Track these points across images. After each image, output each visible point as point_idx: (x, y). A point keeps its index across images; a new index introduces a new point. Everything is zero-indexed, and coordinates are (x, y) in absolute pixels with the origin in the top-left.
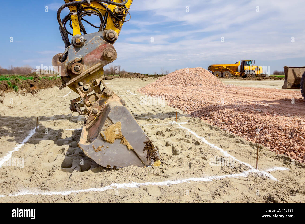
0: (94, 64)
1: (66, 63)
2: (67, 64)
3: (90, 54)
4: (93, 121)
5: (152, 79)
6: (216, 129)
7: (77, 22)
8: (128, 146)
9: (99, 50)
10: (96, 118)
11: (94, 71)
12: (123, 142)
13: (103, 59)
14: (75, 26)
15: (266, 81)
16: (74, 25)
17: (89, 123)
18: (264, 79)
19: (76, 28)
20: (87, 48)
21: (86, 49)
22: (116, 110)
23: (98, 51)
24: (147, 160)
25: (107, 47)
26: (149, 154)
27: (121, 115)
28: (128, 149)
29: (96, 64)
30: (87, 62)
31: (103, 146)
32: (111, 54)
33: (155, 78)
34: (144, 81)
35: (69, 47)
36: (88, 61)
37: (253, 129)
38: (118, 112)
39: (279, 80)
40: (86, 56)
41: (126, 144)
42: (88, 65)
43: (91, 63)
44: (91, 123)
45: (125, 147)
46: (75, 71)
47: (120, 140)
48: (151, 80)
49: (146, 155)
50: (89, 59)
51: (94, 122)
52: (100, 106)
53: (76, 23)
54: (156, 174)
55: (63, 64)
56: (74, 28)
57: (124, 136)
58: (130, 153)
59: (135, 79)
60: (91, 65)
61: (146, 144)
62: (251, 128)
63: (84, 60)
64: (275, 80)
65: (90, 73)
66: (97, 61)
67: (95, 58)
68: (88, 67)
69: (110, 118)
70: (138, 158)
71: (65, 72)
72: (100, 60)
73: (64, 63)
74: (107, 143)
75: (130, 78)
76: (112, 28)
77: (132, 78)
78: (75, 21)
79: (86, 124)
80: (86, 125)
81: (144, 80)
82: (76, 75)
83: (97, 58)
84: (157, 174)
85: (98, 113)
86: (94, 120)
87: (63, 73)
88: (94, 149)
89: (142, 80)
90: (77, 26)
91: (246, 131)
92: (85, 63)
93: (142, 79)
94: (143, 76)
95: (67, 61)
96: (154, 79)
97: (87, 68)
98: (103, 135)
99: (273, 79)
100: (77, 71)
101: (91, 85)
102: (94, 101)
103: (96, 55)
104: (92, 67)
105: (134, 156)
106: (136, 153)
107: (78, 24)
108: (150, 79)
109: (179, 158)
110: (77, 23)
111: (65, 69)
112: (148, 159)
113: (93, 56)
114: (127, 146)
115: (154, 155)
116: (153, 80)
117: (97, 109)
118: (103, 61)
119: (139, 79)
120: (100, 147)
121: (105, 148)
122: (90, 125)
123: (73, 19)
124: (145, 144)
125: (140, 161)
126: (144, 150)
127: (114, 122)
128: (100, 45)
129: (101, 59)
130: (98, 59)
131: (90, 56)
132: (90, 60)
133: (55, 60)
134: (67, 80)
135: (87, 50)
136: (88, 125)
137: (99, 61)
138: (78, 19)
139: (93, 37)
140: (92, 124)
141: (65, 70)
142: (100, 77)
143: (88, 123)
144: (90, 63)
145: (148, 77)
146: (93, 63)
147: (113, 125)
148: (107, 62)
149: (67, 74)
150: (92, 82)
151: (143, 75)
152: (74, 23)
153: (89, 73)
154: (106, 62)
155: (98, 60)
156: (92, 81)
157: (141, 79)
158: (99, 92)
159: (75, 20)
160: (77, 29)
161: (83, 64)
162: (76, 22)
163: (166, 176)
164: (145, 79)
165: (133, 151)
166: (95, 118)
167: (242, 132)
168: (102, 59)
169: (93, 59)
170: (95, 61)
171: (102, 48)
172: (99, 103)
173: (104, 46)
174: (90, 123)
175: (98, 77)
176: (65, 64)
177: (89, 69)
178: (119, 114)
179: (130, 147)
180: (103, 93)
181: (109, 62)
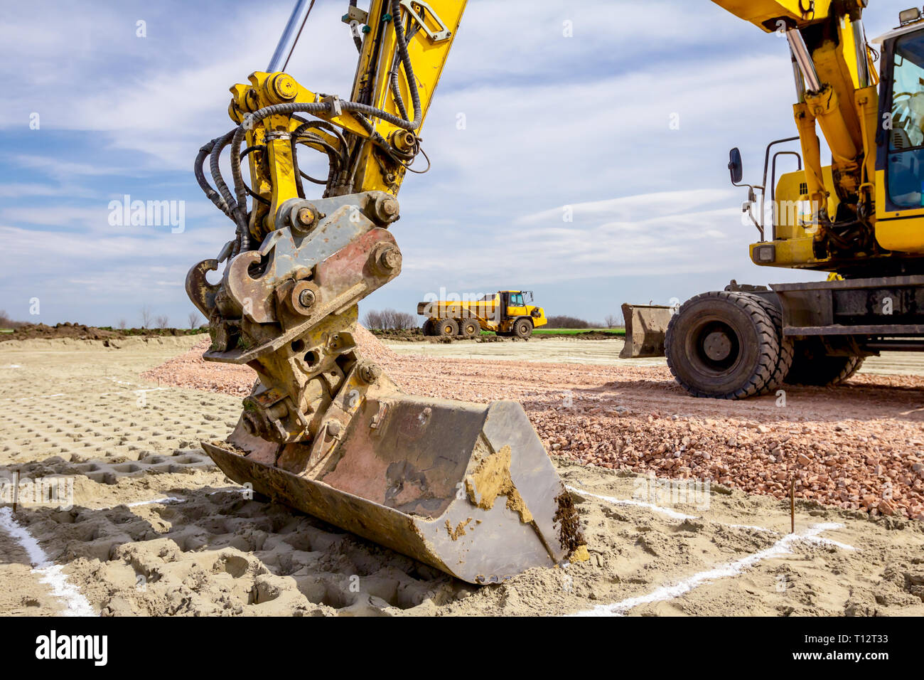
0: (347, 286)
1: (268, 282)
2: (273, 284)
3: (338, 257)
4: (325, 460)
5: (141, 343)
6: (561, 462)
7: (290, 163)
8: (523, 513)
9: (361, 248)
10: (336, 449)
11: (346, 307)
12: (512, 502)
13: (369, 272)
14: (283, 171)
15: (462, 343)
16: (282, 169)
17: (314, 467)
18: (458, 339)
19: (286, 177)
20: (327, 240)
21: (324, 241)
22: (500, 413)
23: (357, 249)
24: (562, 547)
25: (379, 239)
26: (565, 529)
27: (511, 426)
28: (521, 521)
29: (350, 285)
30: (329, 280)
31: (468, 520)
32: (397, 258)
33: (149, 339)
34: (111, 350)
35: (280, 234)
36: (332, 278)
37: (659, 454)
38: (504, 418)
39: (491, 341)
40: (328, 263)
41: (519, 508)
42: (331, 289)
43: (339, 283)
44: (321, 465)
45: (516, 516)
46: (302, 306)
47: (506, 498)
48: (137, 346)
49: (559, 534)
50: (334, 271)
51: (328, 461)
52: (346, 411)
53: (286, 163)
54: (611, 578)
55: (260, 284)
56: (281, 177)
57: (516, 486)
58: (525, 532)
59: (80, 343)
60: (338, 289)
61: (560, 501)
62: (650, 450)
63: (321, 275)
64: (483, 341)
65: (336, 313)
66: (354, 278)
67: (350, 270)
68: (330, 293)
69: (487, 436)
70: (541, 546)
71: (266, 310)
72: (360, 274)
73: (264, 280)
74: (478, 510)
75: (62, 339)
76: (377, 187)
77: (68, 340)
78: (283, 159)
79: (307, 470)
80: (307, 473)
81: (113, 345)
82: (302, 318)
83: (354, 268)
84: (613, 577)
85: (341, 434)
86: (330, 454)
87: (260, 311)
88: (449, 530)
89: (107, 345)
90: (289, 173)
91: (640, 459)
92: (323, 283)
93: (106, 342)
94: (102, 331)
95: (273, 275)
96: (147, 341)
97: (329, 296)
98: (473, 488)
99: (479, 340)
100: (306, 307)
101: (324, 350)
102: (317, 398)
103: (353, 259)
104: (343, 295)
105: (534, 543)
106: (538, 530)
107: (291, 168)
108: (134, 343)
109: (598, 535)
110: (289, 165)
111: (264, 300)
112: (562, 544)
113: (344, 261)
114: (520, 514)
115: (573, 533)
116: (145, 347)
117: (337, 422)
118: (368, 279)
119: (93, 341)
120: (464, 522)
121: (472, 524)
122: (318, 473)
123: (277, 153)
124: (557, 504)
125: (546, 553)
126: (555, 520)
127: (495, 447)
128: (360, 232)
129: (363, 273)
130: (356, 271)
131: (336, 261)
132: (336, 276)
133: (239, 270)
134: (261, 332)
135: (327, 244)
136: (311, 473)
137: (359, 277)
138: (291, 153)
139: (338, 208)
140: (322, 470)
141: (265, 302)
142: (349, 325)
143: (313, 465)
144: (336, 282)
145: (127, 337)
146: (344, 283)
147: (492, 457)
148: (379, 282)
149: (269, 315)
150: (330, 340)
151: (101, 329)
152: (281, 163)
153: (332, 314)
154: (374, 281)
155: (356, 276)
156: (328, 336)
157: (100, 343)
158: (333, 370)
159: (285, 155)
160: (289, 180)
161: (319, 284)
162: (286, 160)
163: (639, 578)
164: (115, 341)
165: (533, 526)
166: (330, 449)
167: (630, 463)
168: (367, 272)
169: (343, 271)
170: (350, 277)
171: (368, 241)
172: (344, 403)
173: (371, 236)
174: (317, 464)
175: (343, 326)
176: (266, 284)
177: (335, 300)
178: (505, 425)
179: (528, 516)
180: (355, 374)
181: (382, 281)
